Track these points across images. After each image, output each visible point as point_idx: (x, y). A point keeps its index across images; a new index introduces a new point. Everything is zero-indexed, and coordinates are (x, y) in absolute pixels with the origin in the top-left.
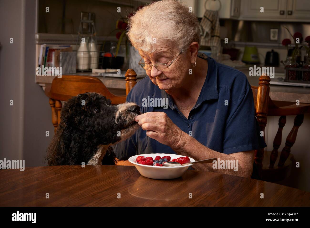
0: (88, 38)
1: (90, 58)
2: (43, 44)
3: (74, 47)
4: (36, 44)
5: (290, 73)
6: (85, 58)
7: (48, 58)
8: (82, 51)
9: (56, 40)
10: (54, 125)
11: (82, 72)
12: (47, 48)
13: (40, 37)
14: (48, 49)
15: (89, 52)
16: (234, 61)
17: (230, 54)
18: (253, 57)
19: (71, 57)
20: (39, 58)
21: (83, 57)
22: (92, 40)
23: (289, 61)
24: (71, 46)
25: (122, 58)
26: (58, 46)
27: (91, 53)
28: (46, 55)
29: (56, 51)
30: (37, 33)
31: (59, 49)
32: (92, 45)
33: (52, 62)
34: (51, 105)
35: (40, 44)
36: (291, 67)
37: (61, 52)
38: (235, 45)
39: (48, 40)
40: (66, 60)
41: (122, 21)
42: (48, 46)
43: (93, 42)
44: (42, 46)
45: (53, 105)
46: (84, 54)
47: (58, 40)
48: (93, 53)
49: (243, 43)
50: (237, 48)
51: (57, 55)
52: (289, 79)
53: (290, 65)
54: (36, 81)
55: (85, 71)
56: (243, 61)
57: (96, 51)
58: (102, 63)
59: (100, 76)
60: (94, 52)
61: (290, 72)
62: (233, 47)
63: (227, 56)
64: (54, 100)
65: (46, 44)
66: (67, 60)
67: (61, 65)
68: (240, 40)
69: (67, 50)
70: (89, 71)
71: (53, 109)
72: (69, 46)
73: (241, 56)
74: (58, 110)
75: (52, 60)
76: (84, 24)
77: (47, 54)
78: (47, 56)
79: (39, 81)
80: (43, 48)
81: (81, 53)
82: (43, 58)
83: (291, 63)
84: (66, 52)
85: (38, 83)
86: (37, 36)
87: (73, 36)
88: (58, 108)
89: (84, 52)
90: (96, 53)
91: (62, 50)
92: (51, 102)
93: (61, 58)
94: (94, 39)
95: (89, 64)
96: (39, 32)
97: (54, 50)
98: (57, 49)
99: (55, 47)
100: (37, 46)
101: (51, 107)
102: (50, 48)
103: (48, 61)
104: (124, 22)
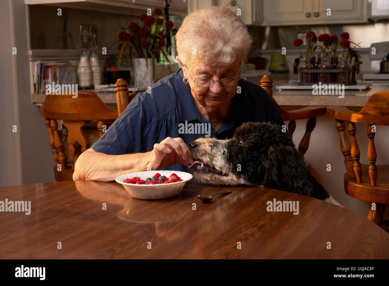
0: (88, 52)
1: (92, 73)
2: (38, 60)
3: (73, 63)
4: (29, 61)
5: (304, 76)
6: (86, 73)
7: (44, 75)
8: (82, 67)
9: (52, 56)
10: (52, 146)
11: (84, 89)
12: (42, 64)
13: (33, 53)
14: (43, 66)
15: (90, 67)
16: (259, 71)
17: (254, 64)
18: (280, 65)
19: (69, 74)
20: (34, 76)
21: (83, 72)
22: (94, 54)
23: (303, 63)
24: (70, 61)
25: (129, 72)
26: (54, 62)
27: (93, 69)
28: (41, 72)
29: (52, 68)
30: (30, 49)
31: (56, 66)
32: (93, 60)
33: (48, 79)
34: (46, 125)
35: (34, 61)
36: (304, 69)
37: (57, 69)
38: (260, 54)
39: (42, 56)
40: (63, 76)
41: (122, 31)
42: (43, 62)
43: (95, 57)
44: (36, 63)
45: (49, 125)
46: (84, 69)
47: (55, 56)
48: (95, 68)
49: (270, 51)
50: (263, 56)
51: (54, 72)
52: (304, 82)
53: (304, 66)
54: (32, 102)
55: (87, 88)
56: (270, 71)
57: (99, 66)
58: (106, 78)
59: (100, 91)
60: (96, 66)
61: (304, 74)
62: (258, 56)
63: (252, 65)
64: (49, 120)
65: (41, 60)
66: (66, 77)
67: (58, 82)
68: (267, 48)
69: (65, 66)
70: (92, 87)
71: (49, 129)
72: (68, 62)
73: (268, 65)
74: (54, 130)
75: (48, 77)
76: (84, 37)
77: (43, 71)
78: (43, 74)
79: (36, 101)
80: (38, 65)
81: (82, 69)
82: (38, 76)
83: (304, 65)
84: (63, 69)
85: (35, 103)
86: (30, 52)
87: (72, 51)
88: (53, 127)
89: (84, 67)
90: (98, 68)
91: (60, 67)
92: (47, 122)
93: (58, 74)
94: (96, 53)
95: (92, 79)
96: (32, 47)
97: (50, 67)
98: (54, 66)
99: (51, 63)
100: (31, 63)
101: (47, 127)
102: (46, 65)
103: (44, 79)
104: (125, 32)
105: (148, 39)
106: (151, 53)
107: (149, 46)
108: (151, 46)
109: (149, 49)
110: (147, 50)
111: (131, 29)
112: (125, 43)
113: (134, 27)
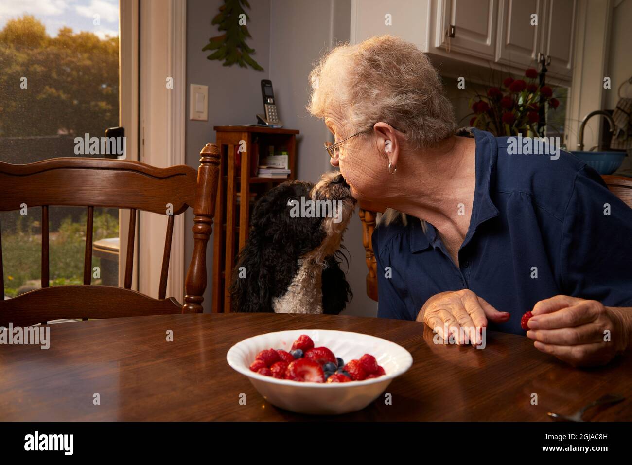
41: (479, 99)
88: (368, 222)
104: (481, 101)
105: (514, 111)
106: (516, 130)
107: (515, 121)
108: (516, 121)
109: (514, 125)
110: (511, 126)
111: (489, 97)
112: (479, 117)
113: (495, 94)
